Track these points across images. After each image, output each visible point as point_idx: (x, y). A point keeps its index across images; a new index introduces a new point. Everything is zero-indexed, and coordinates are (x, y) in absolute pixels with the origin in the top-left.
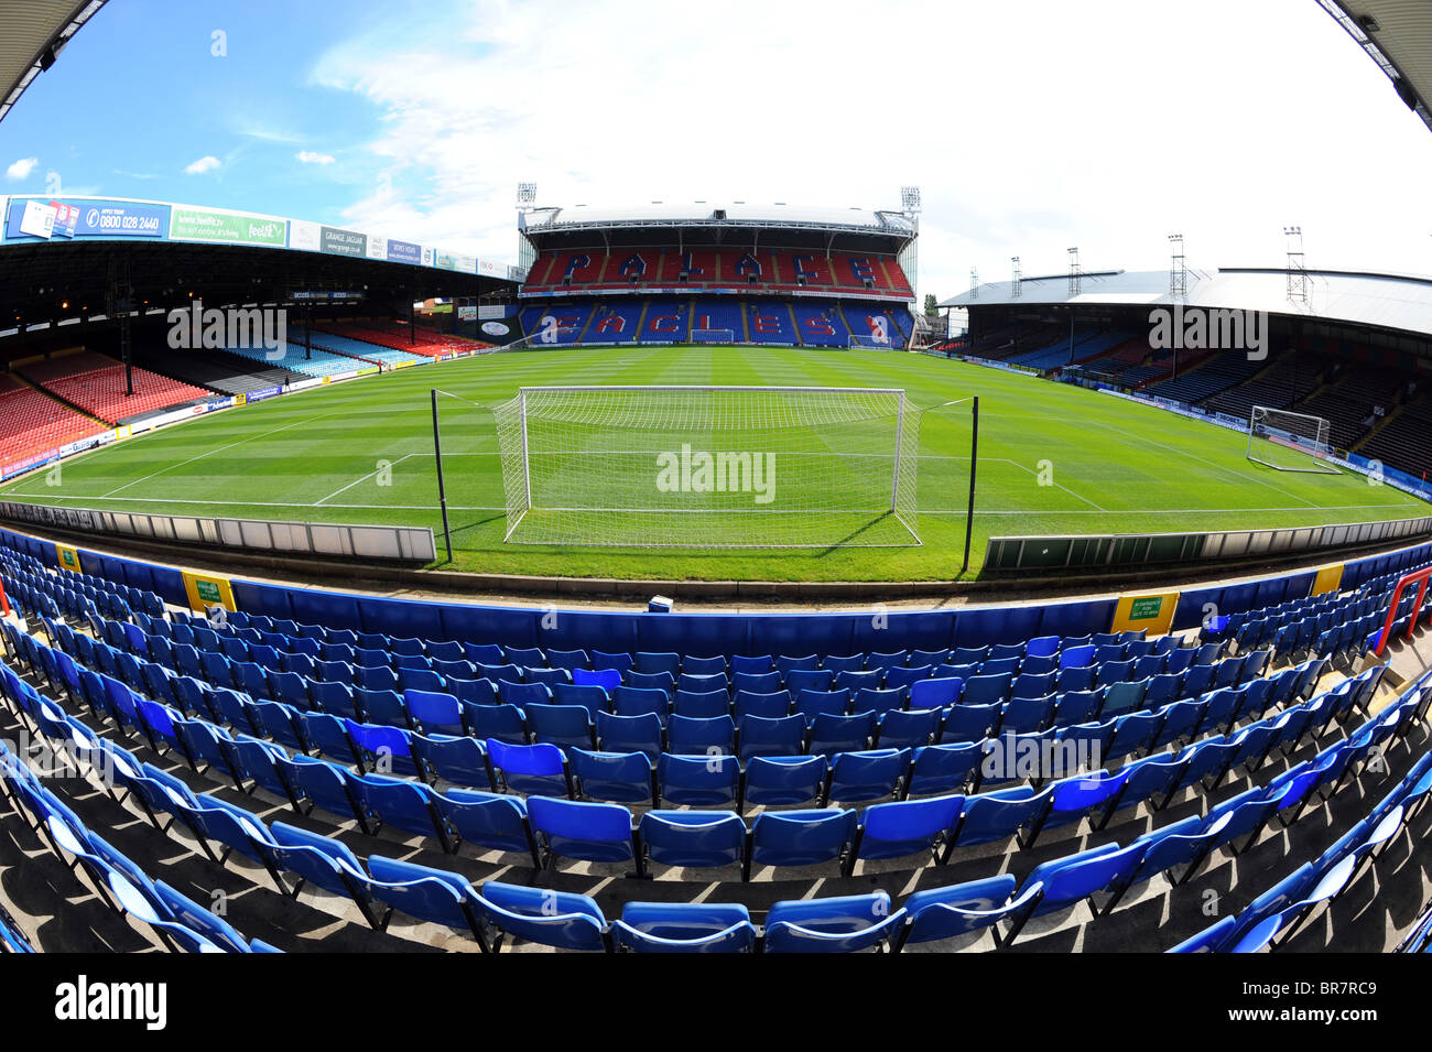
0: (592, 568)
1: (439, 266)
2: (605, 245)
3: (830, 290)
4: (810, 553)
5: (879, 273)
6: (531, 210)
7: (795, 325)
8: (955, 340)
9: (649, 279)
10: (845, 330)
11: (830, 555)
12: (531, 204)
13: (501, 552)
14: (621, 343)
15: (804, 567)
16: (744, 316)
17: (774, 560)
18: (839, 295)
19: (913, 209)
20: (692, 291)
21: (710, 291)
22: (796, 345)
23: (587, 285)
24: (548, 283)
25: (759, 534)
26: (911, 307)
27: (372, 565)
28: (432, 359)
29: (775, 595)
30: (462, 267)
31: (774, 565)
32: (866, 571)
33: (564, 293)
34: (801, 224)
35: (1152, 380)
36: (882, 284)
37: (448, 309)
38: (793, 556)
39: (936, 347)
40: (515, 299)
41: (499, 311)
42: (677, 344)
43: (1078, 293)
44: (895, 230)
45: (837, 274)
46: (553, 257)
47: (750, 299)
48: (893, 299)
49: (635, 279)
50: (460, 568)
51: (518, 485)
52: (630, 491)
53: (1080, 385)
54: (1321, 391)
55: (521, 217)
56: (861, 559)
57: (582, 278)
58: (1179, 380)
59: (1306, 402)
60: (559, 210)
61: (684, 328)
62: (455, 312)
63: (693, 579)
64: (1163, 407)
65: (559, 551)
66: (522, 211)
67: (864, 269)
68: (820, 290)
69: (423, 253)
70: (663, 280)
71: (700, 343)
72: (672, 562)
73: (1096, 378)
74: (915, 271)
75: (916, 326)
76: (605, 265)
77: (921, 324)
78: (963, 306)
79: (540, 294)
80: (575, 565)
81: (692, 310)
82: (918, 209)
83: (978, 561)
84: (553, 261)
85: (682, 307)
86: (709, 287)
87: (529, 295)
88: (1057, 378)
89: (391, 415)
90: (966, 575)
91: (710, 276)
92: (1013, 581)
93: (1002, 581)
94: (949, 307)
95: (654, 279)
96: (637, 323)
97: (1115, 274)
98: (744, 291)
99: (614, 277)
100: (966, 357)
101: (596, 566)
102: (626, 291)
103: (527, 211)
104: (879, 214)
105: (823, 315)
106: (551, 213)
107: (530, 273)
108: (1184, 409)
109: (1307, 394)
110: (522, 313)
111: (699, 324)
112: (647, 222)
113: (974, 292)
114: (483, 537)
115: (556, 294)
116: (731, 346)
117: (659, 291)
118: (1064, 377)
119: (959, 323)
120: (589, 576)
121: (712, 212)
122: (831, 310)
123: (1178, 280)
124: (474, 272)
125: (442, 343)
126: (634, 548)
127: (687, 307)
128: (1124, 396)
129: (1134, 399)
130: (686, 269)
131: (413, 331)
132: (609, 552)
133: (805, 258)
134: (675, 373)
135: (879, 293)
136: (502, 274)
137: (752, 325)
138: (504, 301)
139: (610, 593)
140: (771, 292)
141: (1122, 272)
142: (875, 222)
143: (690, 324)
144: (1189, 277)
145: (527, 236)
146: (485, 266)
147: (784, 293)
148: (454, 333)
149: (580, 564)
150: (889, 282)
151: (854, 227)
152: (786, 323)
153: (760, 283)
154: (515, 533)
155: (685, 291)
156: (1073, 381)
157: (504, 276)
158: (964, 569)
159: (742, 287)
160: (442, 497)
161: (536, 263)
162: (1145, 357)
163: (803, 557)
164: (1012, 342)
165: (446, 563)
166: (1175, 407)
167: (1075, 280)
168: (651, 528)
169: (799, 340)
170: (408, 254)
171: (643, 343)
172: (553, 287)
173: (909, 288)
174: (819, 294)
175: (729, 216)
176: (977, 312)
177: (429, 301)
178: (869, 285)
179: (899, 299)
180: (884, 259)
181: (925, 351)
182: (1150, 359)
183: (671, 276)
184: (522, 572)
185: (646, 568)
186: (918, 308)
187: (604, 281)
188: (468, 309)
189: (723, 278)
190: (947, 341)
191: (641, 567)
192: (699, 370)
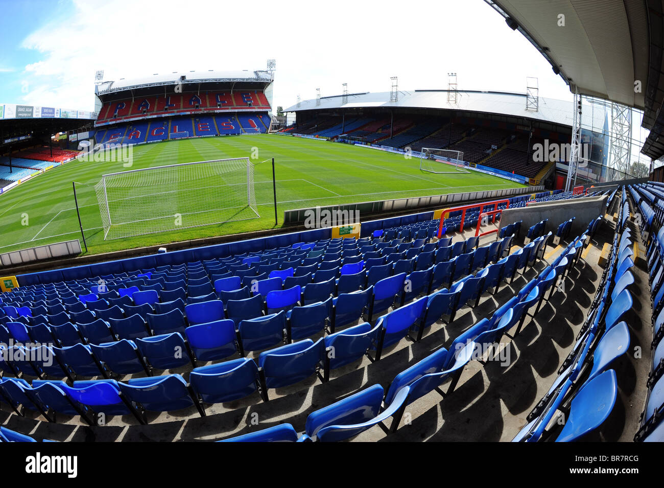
0: (137, 244)
1: (62, 117)
2: (132, 97)
3: (232, 109)
4: (216, 225)
5: (255, 99)
6: (101, 84)
7: (216, 126)
8: (290, 127)
9: (151, 111)
10: (239, 126)
11: (224, 225)
12: (101, 81)
13: (104, 244)
14: (139, 143)
15: (214, 231)
16: (193, 124)
17: (203, 231)
18: (236, 111)
19: (272, 69)
20: (170, 115)
21: (178, 114)
22: (217, 135)
23: (124, 117)
24: (107, 118)
25: (197, 221)
26: (269, 113)
27: (60, 259)
28: (60, 163)
29: (204, 243)
30: (72, 116)
31: (203, 232)
32: (238, 230)
33: (114, 122)
34: (220, 80)
35: (380, 139)
36: (256, 104)
37: (65, 137)
38: (210, 227)
39: (281, 131)
40: (93, 128)
41: (86, 135)
42: (163, 141)
43: (346, 103)
44: (262, 79)
45: (235, 100)
46: (109, 105)
47: (196, 116)
48: (261, 110)
49: (145, 112)
50: (91, 253)
51: (106, 215)
52: (148, 211)
53: (347, 143)
54: (464, 140)
55: (97, 87)
56: (235, 226)
57: (122, 114)
58: (394, 138)
59: (456, 144)
60: (113, 82)
61: (167, 134)
62: (68, 137)
63: (174, 242)
64: (385, 150)
65: (125, 240)
66: (97, 84)
67: (248, 97)
68: (228, 109)
69: (56, 111)
70: (157, 111)
71: (174, 139)
72: (166, 237)
73: (354, 139)
74: (271, 97)
75: (272, 121)
76: (132, 106)
77: (274, 121)
78: (293, 111)
79: (104, 124)
80: (131, 244)
81: (170, 124)
82: (274, 69)
83: (281, 221)
84: (110, 107)
85: (165, 123)
86: (178, 112)
87: (99, 125)
88: (336, 140)
89: (49, 194)
90: (277, 227)
91: (178, 107)
92: (296, 227)
93: (292, 227)
94: (287, 112)
95: (153, 111)
96: (146, 133)
97: (365, 94)
98: (193, 113)
99: (136, 112)
100: (295, 134)
101: (138, 243)
102: (141, 118)
103: (99, 84)
104: (256, 72)
105: (229, 120)
106: (109, 84)
107: (99, 114)
108: (395, 150)
109: (457, 141)
110: (96, 135)
111: (173, 130)
112: (150, 84)
113: (299, 105)
114: (96, 239)
115: (111, 123)
116: (187, 139)
117: (155, 116)
118: (339, 140)
119: (291, 119)
120: (137, 247)
121: (180, 77)
122: (233, 118)
123: (394, 96)
124: (76, 118)
125: (63, 154)
126: (152, 234)
127: (168, 123)
128: (366, 146)
129: (371, 147)
130: (167, 104)
131: (51, 150)
132: (142, 236)
133: (221, 94)
134: (163, 156)
135: (254, 108)
136: (87, 117)
137: (197, 128)
138: (88, 130)
139: (145, 252)
140: (205, 112)
141: (369, 93)
142: (254, 76)
143: (169, 132)
144: (400, 95)
145: (98, 97)
146: (80, 113)
147: (211, 112)
148: (68, 148)
149: (133, 243)
150: (259, 102)
151: (243, 79)
152: (212, 126)
153: (200, 108)
154: (108, 236)
155: (167, 115)
156: (343, 141)
157: (88, 118)
158: (276, 224)
159: (193, 110)
160: (81, 226)
161: (102, 109)
162: (378, 129)
163: (214, 227)
164: (316, 126)
165: (85, 252)
166: (391, 150)
167: (345, 97)
168: (156, 225)
169: (218, 133)
170: (50, 113)
171: (149, 142)
172: (109, 120)
173: (269, 105)
174: (227, 111)
175: (187, 78)
176: (300, 114)
177: (57, 135)
178: (250, 105)
179: (264, 110)
180: (258, 93)
181: (276, 132)
182: (381, 130)
183: (161, 109)
184: (113, 250)
185: (156, 241)
186: (273, 113)
187: (131, 114)
188: (73, 135)
189: (184, 107)
190: (286, 127)
191: (155, 240)
192: (173, 153)
